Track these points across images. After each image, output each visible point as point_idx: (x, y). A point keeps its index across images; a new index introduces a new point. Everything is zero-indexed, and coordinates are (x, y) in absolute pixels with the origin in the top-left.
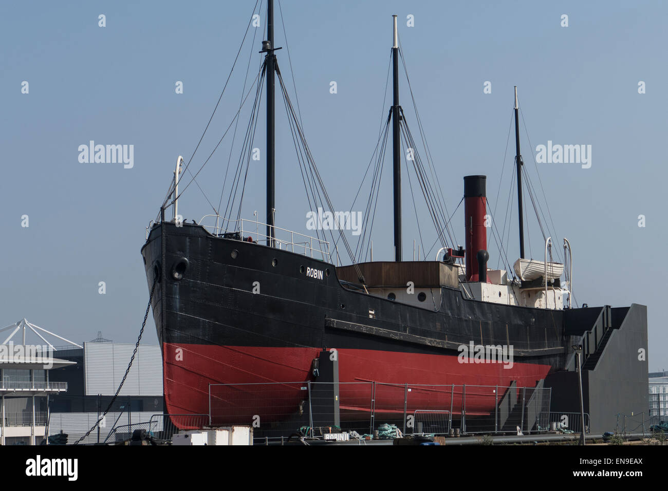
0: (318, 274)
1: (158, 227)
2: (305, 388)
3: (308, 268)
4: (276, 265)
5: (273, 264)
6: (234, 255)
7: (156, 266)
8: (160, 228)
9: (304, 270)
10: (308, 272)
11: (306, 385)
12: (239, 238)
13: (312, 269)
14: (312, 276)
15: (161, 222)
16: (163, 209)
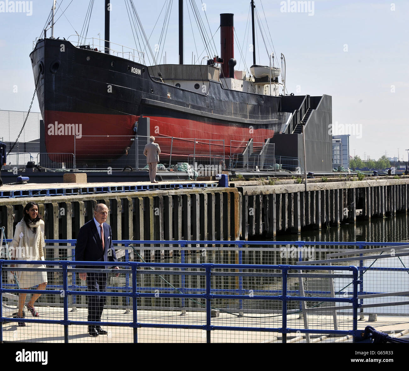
0: (138, 72)
1: (43, 41)
2: (134, 139)
3: (132, 68)
4: (113, 65)
5: (112, 65)
6: (88, 59)
7: (40, 64)
8: (44, 41)
9: (130, 69)
10: (132, 70)
11: (134, 138)
12: (90, 49)
13: (134, 68)
14: (134, 73)
15: (45, 38)
16: (45, 31)
